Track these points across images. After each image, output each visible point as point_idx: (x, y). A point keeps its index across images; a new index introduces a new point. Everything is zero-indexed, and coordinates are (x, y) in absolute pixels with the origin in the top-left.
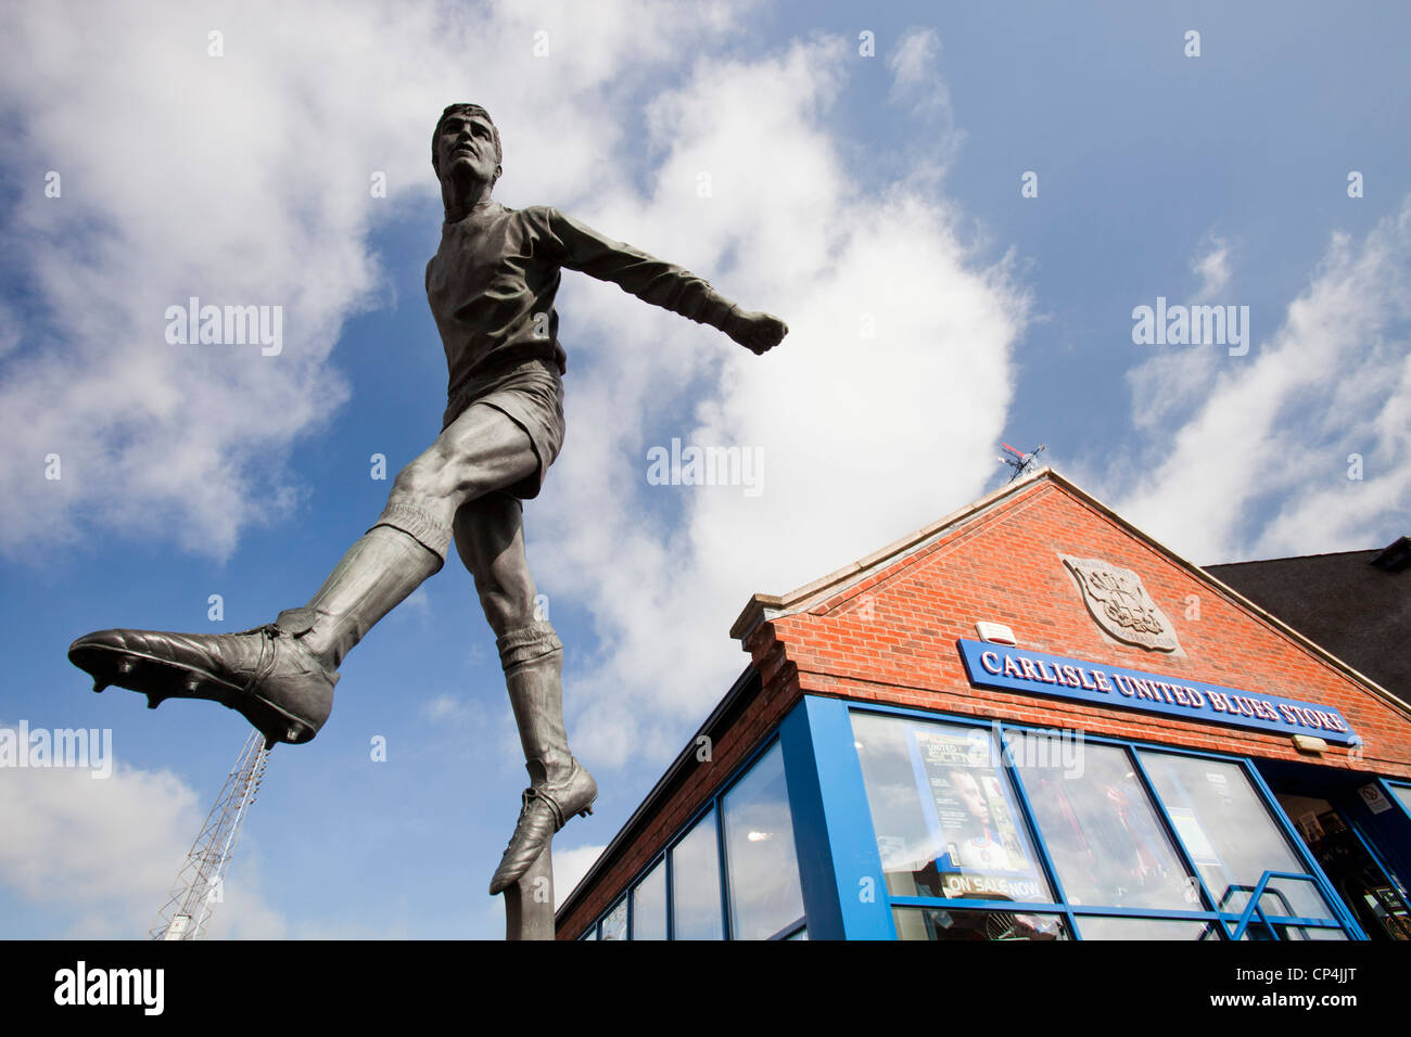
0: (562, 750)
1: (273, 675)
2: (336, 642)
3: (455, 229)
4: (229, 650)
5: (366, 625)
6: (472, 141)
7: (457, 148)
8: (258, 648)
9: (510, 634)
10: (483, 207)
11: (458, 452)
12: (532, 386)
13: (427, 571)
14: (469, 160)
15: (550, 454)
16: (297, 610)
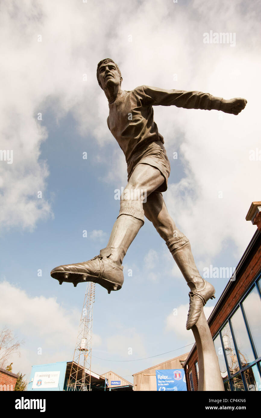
0: (198, 277)
1: (105, 271)
2: (119, 256)
3: (113, 105)
4: (91, 266)
5: (126, 249)
6: (110, 72)
7: (106, 77)
8: (99, 263)
9: (170, 240)
10: (120, 94)
11: (138, 183)
12: (155, 152)
13: (140, 226)
14: (111, 80)
15: (168, 174)
16: (105, 249)
